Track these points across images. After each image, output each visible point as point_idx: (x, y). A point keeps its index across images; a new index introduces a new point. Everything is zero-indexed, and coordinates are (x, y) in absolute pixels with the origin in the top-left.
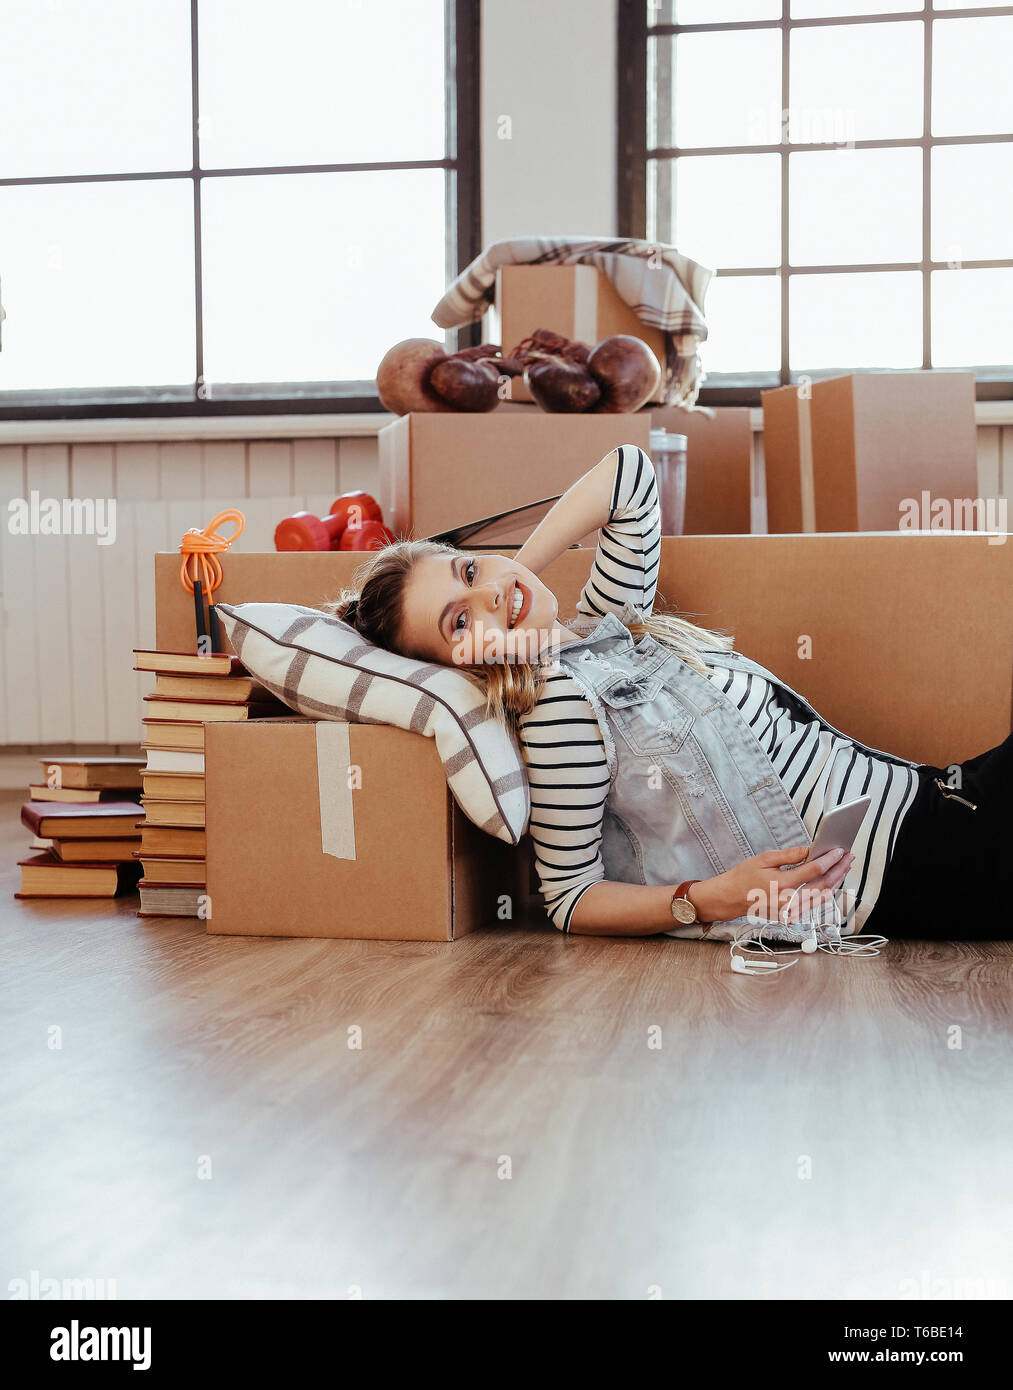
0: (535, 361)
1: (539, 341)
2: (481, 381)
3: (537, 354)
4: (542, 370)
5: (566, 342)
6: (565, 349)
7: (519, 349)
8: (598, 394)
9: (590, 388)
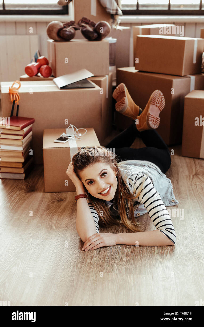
0: (83, 26)
1: (84, 20)
2: (71, 33)
3: (83, 24)
4: (85, 29)
5: (90, 21)
6: (90, 23)
7: (79, 22)
8: (97, 36)
9: (95, 34)
